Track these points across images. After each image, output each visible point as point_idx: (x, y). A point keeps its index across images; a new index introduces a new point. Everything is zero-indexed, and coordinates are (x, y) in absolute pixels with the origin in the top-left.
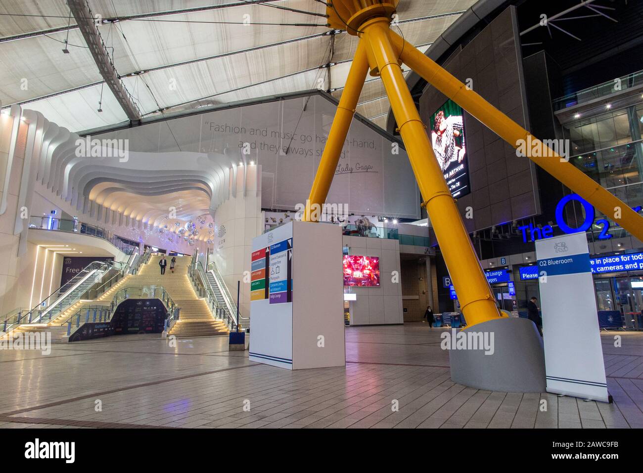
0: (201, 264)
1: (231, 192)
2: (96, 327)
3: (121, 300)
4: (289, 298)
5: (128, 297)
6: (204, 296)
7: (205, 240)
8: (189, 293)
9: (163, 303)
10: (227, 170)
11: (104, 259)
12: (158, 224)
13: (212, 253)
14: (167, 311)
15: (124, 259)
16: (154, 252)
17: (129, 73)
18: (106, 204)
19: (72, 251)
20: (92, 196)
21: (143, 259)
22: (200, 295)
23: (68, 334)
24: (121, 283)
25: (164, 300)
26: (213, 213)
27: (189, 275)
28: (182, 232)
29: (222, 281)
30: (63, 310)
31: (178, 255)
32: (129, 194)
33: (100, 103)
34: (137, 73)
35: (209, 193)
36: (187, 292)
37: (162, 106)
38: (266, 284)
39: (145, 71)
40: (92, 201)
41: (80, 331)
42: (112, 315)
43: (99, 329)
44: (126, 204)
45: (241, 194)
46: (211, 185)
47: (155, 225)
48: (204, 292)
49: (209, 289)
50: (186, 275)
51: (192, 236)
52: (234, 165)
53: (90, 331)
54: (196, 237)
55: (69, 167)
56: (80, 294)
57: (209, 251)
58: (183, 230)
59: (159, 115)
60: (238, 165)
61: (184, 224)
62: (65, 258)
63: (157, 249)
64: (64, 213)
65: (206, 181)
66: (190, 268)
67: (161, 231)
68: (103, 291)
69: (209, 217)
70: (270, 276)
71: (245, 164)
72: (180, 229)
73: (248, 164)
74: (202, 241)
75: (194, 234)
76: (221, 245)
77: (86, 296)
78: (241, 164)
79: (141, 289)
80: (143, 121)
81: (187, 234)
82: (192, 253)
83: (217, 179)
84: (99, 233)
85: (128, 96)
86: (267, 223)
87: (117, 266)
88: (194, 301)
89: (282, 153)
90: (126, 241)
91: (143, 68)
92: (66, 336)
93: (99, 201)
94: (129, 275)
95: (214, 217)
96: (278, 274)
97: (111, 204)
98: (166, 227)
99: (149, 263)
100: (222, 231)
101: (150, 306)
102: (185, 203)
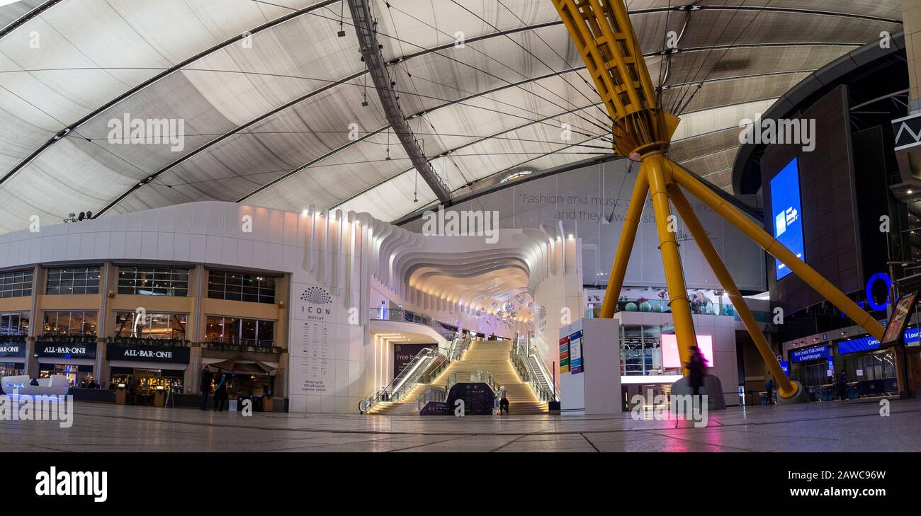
0: (522, 348)
1: (549, 270)
2: (438, 405)
3: (452, 384)
4: (582, 370)
5: (458, 382)
6: (528, 381)
7: (525, 321)
8: (512, 377)
9: (490, 387)
10: (544, 245)
11: (429, 345)
12: (475, 306)
13: (533, 336)
14: (494, 394)
15: (446, 344)
16: (473, 337)
17: (437, 154)
18: (424, 290)
19: (402, 338)
20: (412, 283)
21: (464, 345)
22: (524, 380)
23: (419, 409)
24: (449, 368)
25: (490, 384)
26: (532, 292)
27: (511, 360)
28: (500, 313)
29: (544, 366)
30: (406, 391)
31: (498, 339)
32: (446, 278)
33: (416, 194)
34: (445, 154)
35: (525, 269)
36: (511, 377)
37: (471, 179)
38: (569, 361)
39: (452, 151)
40: (412, 288)
41: (426, 407)
42: (447, 397)
43: (439, 407)
44: (442, 288)
45: (561, 270)
46: (527, 261)
47: (471, 307)
48: (528, 376)
49: (532, 373)
50: (509, 360)
51: (511, 317)
52: (551, 240)
53: (433, 409)
54: (515, 319)
55: (392, 258)
56: (417, 378)
57: (531, 334)
58: (500, 311)
59: (467, 191)
60: (556, 240)
61: (502, 304)
62: (395, 345)
63: (475, 334)
64: (391, 303)
65: (522, 258)
66: (512, 352)
67: (478, 314)
68: (434, 376)
69: (527, 295)
70: (571, 356)
71: (564, 238)
72: (498, 310)
73: (566, 237)
74: (522, 323)
75: (513, 315)
76: (543, 327)
77: (421, 380)
78: (559, 238)
79: (469, 374)
80: (453, 201)
81: (505, 315)
82: (512, 337)
83: (534, 256)
84: (425, 321)
85: (439, 179)
86: (590, 302)
87: (442, 351)
88: (518, 385)
89: (605, 222)
90: (445, 326)
91: (449, 147)
92: (417, 410)
93: (418, 287)
94: (454, 362)
95: (533, 297)
96: (575, 355)
97: (428, 289)
98: (483, 309)
99: (470, 348)
100: (543, 313)
101: (478, 389)
102: (501, 282)
